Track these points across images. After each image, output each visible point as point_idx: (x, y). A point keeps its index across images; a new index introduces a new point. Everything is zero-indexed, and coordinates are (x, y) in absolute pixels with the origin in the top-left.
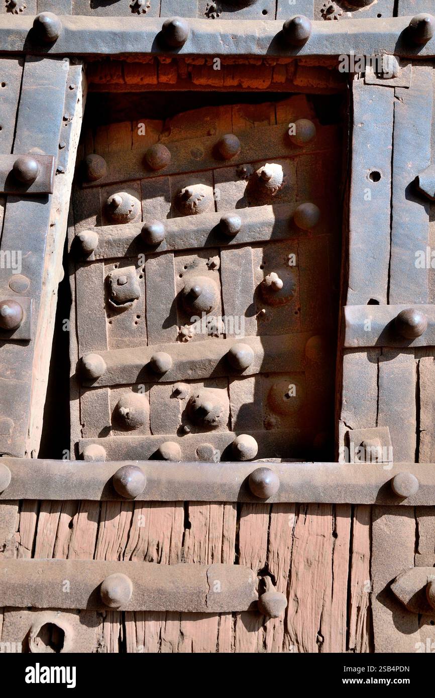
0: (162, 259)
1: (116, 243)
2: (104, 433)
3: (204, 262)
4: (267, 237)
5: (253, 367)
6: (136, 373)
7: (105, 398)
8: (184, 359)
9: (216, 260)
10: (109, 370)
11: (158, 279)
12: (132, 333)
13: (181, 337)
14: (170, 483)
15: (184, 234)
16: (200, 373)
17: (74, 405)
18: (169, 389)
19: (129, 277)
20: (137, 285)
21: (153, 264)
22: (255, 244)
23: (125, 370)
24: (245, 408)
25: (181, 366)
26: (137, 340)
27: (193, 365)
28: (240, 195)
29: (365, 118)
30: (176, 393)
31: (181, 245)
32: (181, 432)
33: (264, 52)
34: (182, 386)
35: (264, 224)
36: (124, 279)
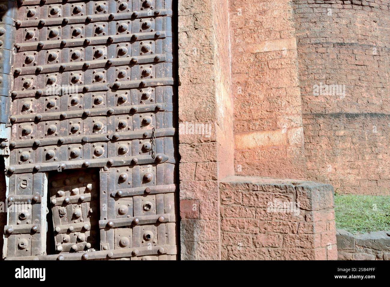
0: (69, 205)
1: (60, 202)
2: (62, 243)
3: (78, 205)
4: (90, 200)
5: (89, 229)
6: (67, 230)
7: (61, 236)
8: (75, 227)
9: (80, 205)
10: (61, 230)
11: (69, 210)
12: (65, 222)
13: (75, 222)
14: (68, 257)
15: (73, 200)
16: (79, 230)
17: (55, 237)
18: (73, 234)
19: (63, 210)
20: (65, 211)
21: (68, 206)
22: (88, 202)
23: (64, 230)
24: (88, 237)
25: (75, 229)
26: (66, 223)
27: (77, 229)
28: (84, 190)
29: (102, 180)
30: (75, 235)
31: (73, 202)
32: (76, 243)
33: (81, 167)
34: (76, 233)
35: (89, 198)
36: (62, 210)
